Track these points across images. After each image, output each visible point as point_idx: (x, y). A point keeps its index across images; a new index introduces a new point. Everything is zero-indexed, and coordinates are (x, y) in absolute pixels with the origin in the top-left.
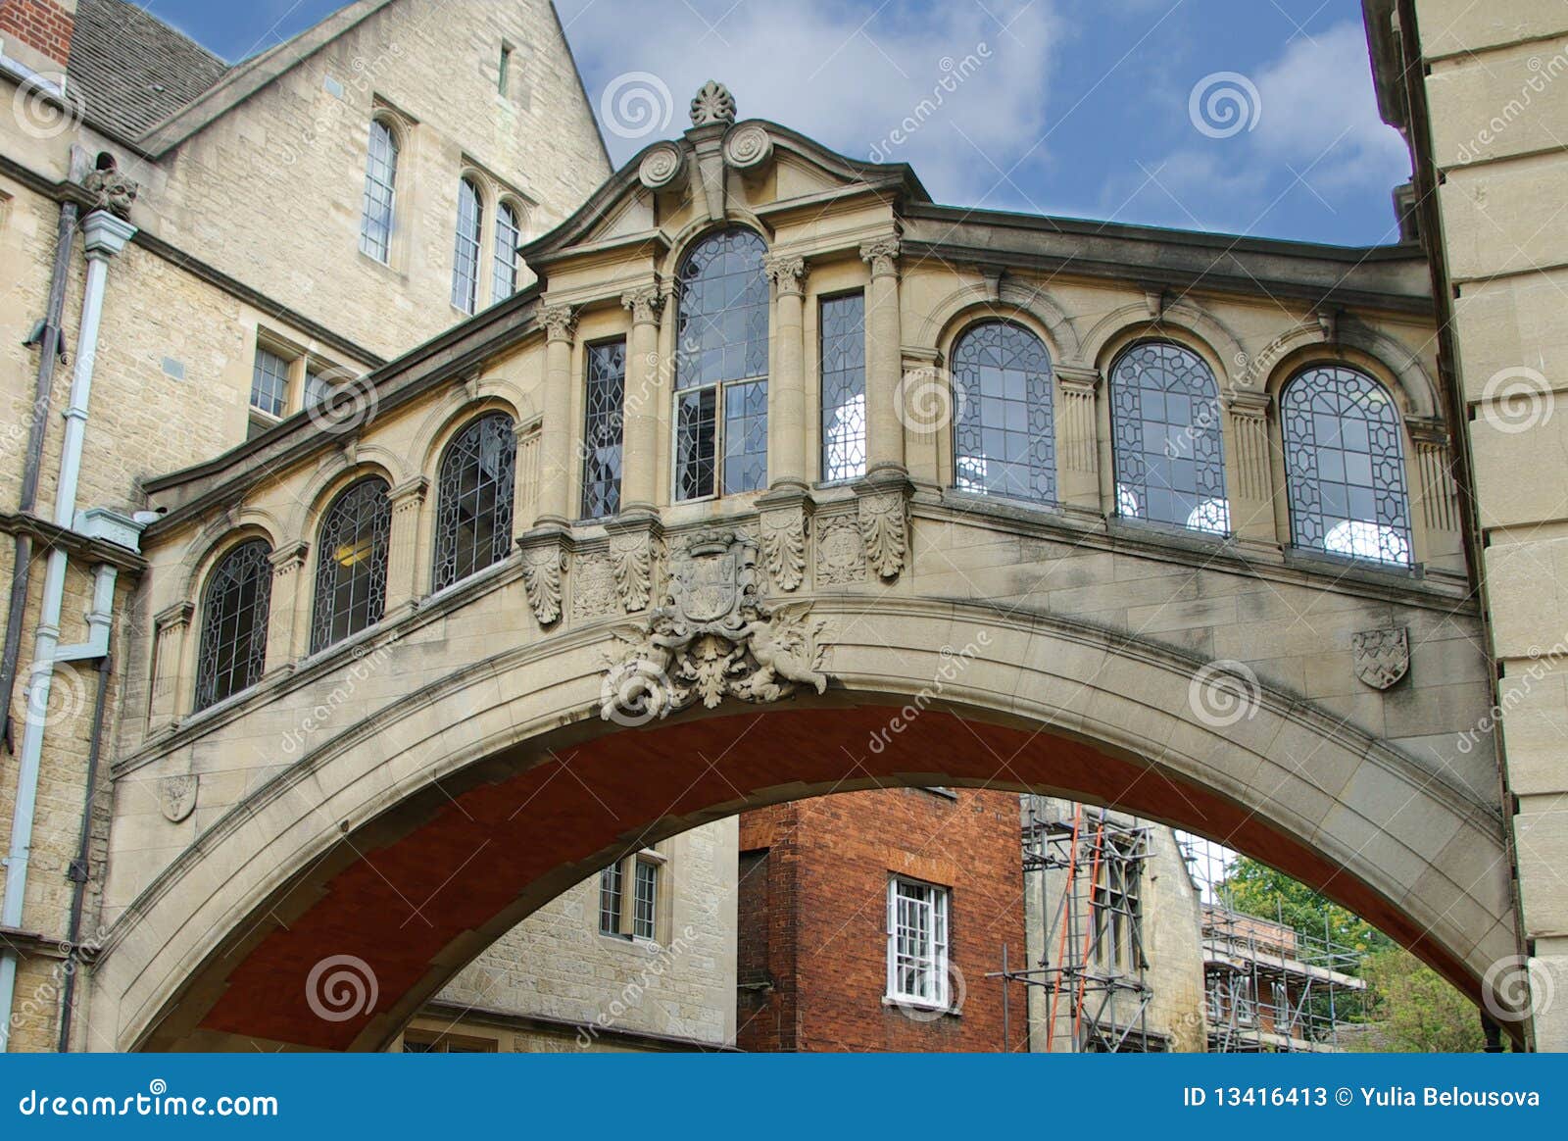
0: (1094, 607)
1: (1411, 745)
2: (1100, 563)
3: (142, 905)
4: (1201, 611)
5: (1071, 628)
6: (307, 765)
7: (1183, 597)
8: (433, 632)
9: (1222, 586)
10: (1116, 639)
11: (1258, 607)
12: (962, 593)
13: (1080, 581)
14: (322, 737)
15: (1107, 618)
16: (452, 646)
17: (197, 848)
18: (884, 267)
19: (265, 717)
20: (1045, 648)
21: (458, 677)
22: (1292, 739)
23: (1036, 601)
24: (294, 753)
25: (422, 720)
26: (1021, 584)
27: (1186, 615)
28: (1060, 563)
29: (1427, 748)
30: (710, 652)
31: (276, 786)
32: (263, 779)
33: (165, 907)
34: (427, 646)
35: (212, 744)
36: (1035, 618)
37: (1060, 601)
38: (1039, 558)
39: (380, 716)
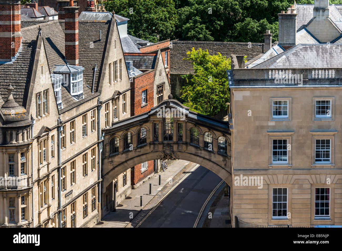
0: (202, 155)
1: (226, 169)
2: (203, 152)
3: (108, 173)
4: (211, 157)
6: (126, 161)
7: (209, 155)
8: (139, 150)
9: (212, 155)
10: (204, 158)
11: (215, 157)
12: (191, 153)
13: (201, 153)
14: (127, 159)
15: (203, 156)
16: (141, 152)
17: (114, 168)
19: (120, 156)
21: (142, 155)
22: (218, 167)
23: (197, 154)
24: (124, 160)
25: (139, 158)
26: (196, 153)
27: (209, 157)
28: (200, 152)
29: (227, 169)
30: (168, 156)
31: (123, 163)
32: (121, 162)
33: (110, 174)
34: (138, 151)
35: (114, 158)
36: (198, 156)
37: (199, 154)
38: (198, 151)
39: (135, 157)
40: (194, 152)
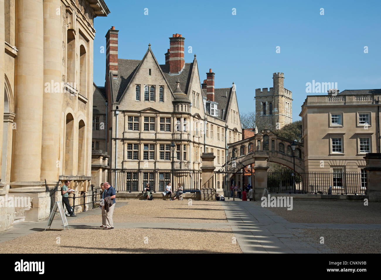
0: (286, 159)
2: (287, 157)
5: (286, 160)
7: (290, 159)
10: (288, 161)
12: (279, 157)
13: (286, 158)
16: (250, 157)
18: (276, 139)
20: (284, 161)
23: (284, 158)
26: (283, 157)
28: (285, 157)
36: (284, 159)
40: (281, 157)
